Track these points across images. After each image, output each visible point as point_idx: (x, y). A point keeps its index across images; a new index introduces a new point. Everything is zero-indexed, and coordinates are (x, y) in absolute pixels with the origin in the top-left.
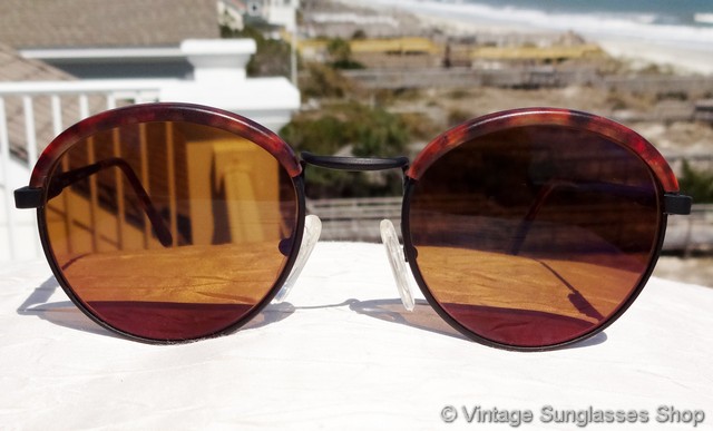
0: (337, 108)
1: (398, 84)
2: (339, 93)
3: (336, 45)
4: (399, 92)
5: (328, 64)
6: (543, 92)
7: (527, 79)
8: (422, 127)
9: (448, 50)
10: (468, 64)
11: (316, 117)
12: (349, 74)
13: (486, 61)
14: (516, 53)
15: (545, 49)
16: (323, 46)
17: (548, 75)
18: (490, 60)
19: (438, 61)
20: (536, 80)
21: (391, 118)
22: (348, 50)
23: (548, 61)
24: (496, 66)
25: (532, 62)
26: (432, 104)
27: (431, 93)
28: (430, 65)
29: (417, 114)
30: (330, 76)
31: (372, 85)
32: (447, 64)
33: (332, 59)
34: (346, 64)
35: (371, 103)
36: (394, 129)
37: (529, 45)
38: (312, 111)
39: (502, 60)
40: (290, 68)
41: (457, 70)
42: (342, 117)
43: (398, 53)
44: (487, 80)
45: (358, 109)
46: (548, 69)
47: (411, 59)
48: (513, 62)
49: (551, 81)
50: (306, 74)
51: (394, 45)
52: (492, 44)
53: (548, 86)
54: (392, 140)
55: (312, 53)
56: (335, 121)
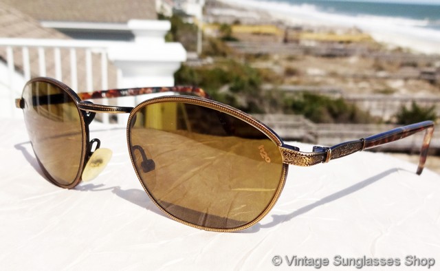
0: (222, 63)
1: (257, 51)
2: (224, 55)
3: (224, 27)
4: (258, 56)
5: (218, 39)
6: (338, 59)
7: (329, 52)
8: (270, 76)
9: (286, 34)
10: (297, 41)
11: (211, 68)
12: (230, 45)
13: (308, 41)
14: (324, 36)
15: (341, 35)
16: (216, 28)
17: (341, 50)
18: (309, 40)
19: (280, 39)
20: (335, 52)
21: (252, 71)
22: (230, 31)
23: (341, 42)
24: (313, 44)
25: (332, 42)
26: (276, 63)
27: (276, 57)
28: (276, 40)
29: (268, 69)
30: (220, 45)
31: (243, 51)
32: (286, 41)
33: (221, 35)
34: (228, 38)
35: (241, 61)
36: (254, 77)
37: (332, 32)
38: (209, 64)
39: (317, 40)
40: (197, 39)
41: (291, 45)
42: (225, 68)
43: (258, 34)
44: (307, 51)
45: (234, 64)
46: (341, 46)
47: (266, 38)
48: (323, 42)
49: (343, 53)
50: (207, 44)
51: (256, 29)
52: (311, 31)
53: (341, 56)
54: (252, 83)
55: (211, 32)
56: (221, 71)
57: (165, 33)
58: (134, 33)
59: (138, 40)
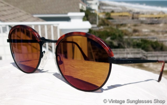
0: (107, 28)
1: (121, 23)
2: (108, 25)
3: (107, 14)
4: (122, 25)
5: (105, 18)
6: (155, 25)
7: (151, 22)
8: (127, 33)
9: (133, 15)
10: (138, 18)
11: (102, 31)
12: (110, 21)
13: (142, 18)
14: (149, 16)
15: (156, 15)
16: (104, 14)
17: (156, 21)
18: (143, 17)
19: (131, 18)
20: (153, 22)
21: (119, 31)
22: (110, 15)
23: (156, 18)
24: (144, 19)
25: (152, 18)
26: (129, 27)
27: (129, 25)
28: (129, 18)
29: (126, 30)
30: (106, 21)
31: (115, 23)
32: (133, 18)
33: (106, 17)
34: (109, 18)
35: (115, 27)
36: (120, 33)
37: (152, 14)
38: (102, 29)
39: (146, 18)
40: (96, 19)
41: (135, 20)
42: (108, 30)
43: (121, 16)
44: (142, 22)
45: (112, 29)
46: (156, 20)
47: (125, 17)
48: (148, 18)
49: (157, 22)
50: (100, 21)
51: (121, 14)
52: (143, 14)
53: (156, 24)
54: (120, 36)
55: (102, 16)
56: (107, 31)
57: (83, 17)
58: (70, 18)
59: (72, 20)
